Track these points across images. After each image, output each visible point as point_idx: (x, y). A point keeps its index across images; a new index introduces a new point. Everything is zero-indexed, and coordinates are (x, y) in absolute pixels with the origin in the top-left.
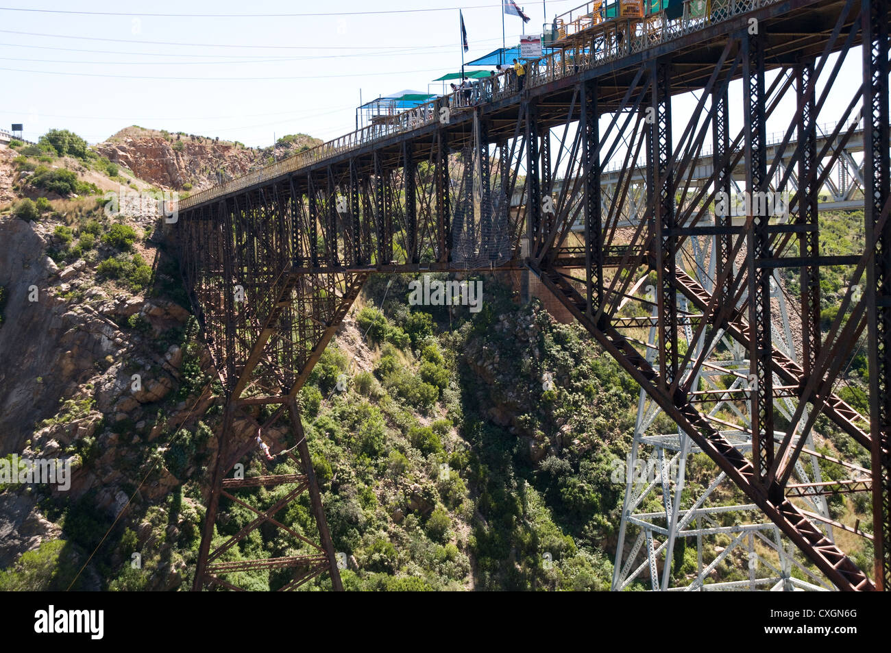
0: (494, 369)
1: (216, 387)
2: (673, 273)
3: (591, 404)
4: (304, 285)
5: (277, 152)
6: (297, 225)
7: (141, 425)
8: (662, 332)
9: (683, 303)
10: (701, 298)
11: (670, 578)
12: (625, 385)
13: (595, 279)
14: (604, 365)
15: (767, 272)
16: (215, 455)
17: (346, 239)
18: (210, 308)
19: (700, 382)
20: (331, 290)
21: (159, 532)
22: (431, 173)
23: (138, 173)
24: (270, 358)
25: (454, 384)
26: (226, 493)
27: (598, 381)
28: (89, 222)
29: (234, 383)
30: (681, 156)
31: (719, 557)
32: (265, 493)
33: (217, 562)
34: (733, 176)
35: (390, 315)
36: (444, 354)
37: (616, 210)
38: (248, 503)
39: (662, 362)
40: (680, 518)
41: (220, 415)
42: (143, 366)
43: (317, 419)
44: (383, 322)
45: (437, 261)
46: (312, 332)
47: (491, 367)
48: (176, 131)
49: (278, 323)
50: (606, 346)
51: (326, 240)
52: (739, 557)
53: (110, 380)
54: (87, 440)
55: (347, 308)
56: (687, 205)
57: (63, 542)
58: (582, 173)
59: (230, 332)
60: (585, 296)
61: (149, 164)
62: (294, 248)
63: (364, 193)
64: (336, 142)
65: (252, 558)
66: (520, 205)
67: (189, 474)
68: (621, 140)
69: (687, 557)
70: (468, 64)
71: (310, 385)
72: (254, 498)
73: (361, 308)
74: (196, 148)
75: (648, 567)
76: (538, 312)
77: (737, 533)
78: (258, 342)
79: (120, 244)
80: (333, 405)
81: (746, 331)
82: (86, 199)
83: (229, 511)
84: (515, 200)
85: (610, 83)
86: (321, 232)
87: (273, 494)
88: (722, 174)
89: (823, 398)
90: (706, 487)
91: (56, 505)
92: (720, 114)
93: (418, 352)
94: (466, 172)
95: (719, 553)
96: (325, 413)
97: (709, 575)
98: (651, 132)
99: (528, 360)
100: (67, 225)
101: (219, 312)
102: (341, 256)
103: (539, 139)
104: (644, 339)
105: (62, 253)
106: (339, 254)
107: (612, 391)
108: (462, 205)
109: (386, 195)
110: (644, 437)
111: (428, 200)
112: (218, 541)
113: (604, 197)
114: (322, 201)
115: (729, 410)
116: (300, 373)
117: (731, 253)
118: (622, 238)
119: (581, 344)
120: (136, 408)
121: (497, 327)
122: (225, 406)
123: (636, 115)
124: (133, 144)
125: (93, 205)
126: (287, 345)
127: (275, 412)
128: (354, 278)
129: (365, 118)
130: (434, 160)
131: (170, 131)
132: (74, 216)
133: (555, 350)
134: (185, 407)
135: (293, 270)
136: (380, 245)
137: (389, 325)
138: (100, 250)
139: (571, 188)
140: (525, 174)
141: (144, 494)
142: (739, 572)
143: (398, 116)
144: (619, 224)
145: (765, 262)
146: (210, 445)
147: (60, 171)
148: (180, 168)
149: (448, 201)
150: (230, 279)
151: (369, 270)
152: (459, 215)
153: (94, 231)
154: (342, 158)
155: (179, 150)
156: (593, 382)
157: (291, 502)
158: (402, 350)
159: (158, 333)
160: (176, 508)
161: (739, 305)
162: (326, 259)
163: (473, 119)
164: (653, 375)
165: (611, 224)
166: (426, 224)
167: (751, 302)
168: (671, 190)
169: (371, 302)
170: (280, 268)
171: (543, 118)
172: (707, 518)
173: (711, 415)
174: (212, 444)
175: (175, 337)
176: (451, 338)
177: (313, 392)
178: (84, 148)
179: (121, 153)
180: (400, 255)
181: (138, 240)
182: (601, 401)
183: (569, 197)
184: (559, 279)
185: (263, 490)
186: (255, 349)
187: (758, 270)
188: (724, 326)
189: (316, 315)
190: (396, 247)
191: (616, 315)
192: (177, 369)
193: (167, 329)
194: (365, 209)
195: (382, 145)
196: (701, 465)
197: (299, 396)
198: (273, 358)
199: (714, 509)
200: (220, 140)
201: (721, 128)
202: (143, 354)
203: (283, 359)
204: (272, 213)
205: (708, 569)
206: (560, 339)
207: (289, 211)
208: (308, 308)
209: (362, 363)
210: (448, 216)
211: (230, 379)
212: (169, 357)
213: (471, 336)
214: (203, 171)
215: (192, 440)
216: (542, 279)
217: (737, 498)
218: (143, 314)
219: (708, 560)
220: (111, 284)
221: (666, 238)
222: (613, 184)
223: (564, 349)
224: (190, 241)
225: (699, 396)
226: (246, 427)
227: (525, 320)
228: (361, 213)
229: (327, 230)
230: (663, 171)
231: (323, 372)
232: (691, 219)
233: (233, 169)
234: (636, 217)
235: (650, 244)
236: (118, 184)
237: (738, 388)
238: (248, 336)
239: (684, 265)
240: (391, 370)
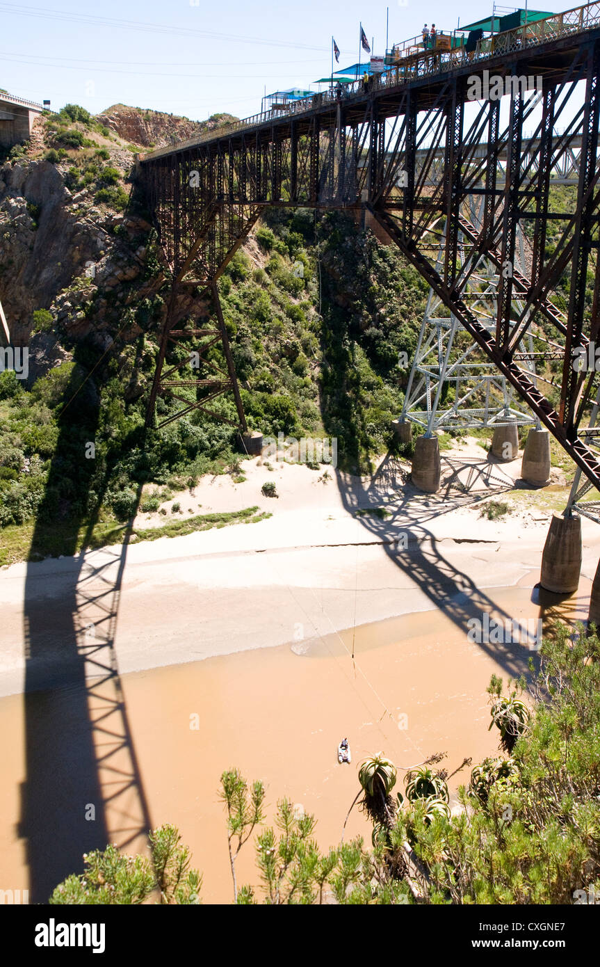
0: (341, 271)
1: (167, 274)
2: (457, 218)
3: (399, 296)
4: (224, 211)
5: (210, 125)
6: (221, 172)
7: (120, 295)
8: (447, 254)
9: (461, 237)
10: (473, 234)
11: (438, 405)
12: (420, 286)
13: (408, 218)
14: (408, 273)
15: (515, 221)
16: (166, 315)
17: (252, 183)
18: (164, 223)
19: (467, 286)
20: (241, 216)
21: (131, 360)
22: (308, 143)
23: (121, 135)
24: (201, 257)
25: (314, 279)
26: (172, 340)
27: (404, 282)
28: (90, 165)
29: (179, 271)
30: (467, 143)
31: (469, 394)
32: (195, 341)
33: (165, 381)
34: (498, 158)
35: (277, 233)
36: (309, 260)
37: (424, 174)
38: (185, 346)
39: (446, 273)
40: (448, 369)
41: (169, 291)
42: (123, 258)
43: (229, 296)
44: (272, 238)
45: (309, 200)
46: (228, 241)
47: (338, 270)
48: (145, 108)
49: (207, 235)
50: (411, 261)
51: (239, 184)
52: (480, 395)
53: (102, 266)
54: (88, 302)
55: (251, 227)
56: (468, 174)
57: (74, 363)
58: (404, 149)
59: (177, 239)
60: (401, 228)
61: (129, 129)
62: (218, 188)
63: (265, 154)
64: (248, 120)
65: (187, 379)
66: (364, 168)
67: (149, 326)
68: (431, 129)
69: (449, 393)
70: (336, 73)
71: (226, 275)
72: (188, 343)
73: (259, 228)
74: (159, 120)
75: (425, 398)
76: (370, 237)
77: (481, 380)
78: (194, 246)
79: (110, 180)
80: (239, 288)
81: (499, 257)
82: (89, 150)
83: (173, 350)
84: (361, 164)
85: (426, 91)
86: (236, 178)
87: (200, 341)
88: (492, 156)
89: (540, 302)
90: (465, 351)
91: (70, 341)
92: (494, 117)
93: (293, 257)
94: (330, 144)
95: (469, 391)
96: (234, 293)
97: (461, 404)
98: (450, 125)
99: (362, 267)
100: (77, 166)
101: (170, 226)
102: (248, 194)
103: (378, 125)
104: (436, 258)
105: (74, 184)
106: (247, 193)
107: (412, 289)
108: (326, 166)
109: (278, 156)
110: (430, 319)
111: (305, 161)
112: (166, 368)
113: (416, 165)
114: (237, 158)
115: (482, 305)
116: (219, 267)
117: (494, 208)
118: (427, 192)
119: (395, 258)
120: (118, 284)
121: (344, 245)
122: (172, 285)
123: (441, 113)
124: (118, 116)
125: (93, 155)
126: (212, 249)
127: (203, 291)
128: (256, 208)
129: (267, 105)
130: (311, 136)
131: (142, 108)
132: (81, 160)
133: (379, 261)
134: (147, 285)
135: (217, 202)
136: (273, 188)
137: (276, 240)
138: (97, 183)
139: (397, 158)
140: (368, 148)
141: (122, 337)
142: (479, 403)
143: (289, 105)
144: (425, 183)
145: (515, 214)
146: (162, 309)
147: (73, 132)
148: (148, 132)
149: (318, 162)
150: (178, 206)
151: (266, 204)
152: (324, 172)
153: (94, 171)
154: (252, 130)
155: (147, 120)
156: (401, 283)
157: (211, 347)
158: (283, 255)
159: (132, 238)
160: (141, 347)
161: (496, 241)
162: (239, 194)
163: (337, 110)
164: (439, 281)
165: (421, 182)
166: (303, 177)
167: (503, 238)
168: (460, 163)
169: (265, 224)
170: (209, 200)
171: (381, 111)
172: (463, 370)
173: (472, 307)
174: (164, 309)
175: (143, 242)
176: (314, 250)
177: (227, 279)
178: (88, 117)
179: (111, 121)
180: (285, 196)
181: (121, 178)
182: (405, 295)
183: (394, 165)
184: (386, 216)
185: (194, 338)
186: (192, 251)
187: (510, 219)
188: (486, 253)
189: (231, 231)
190: (283, 190)
191: (419, 242)
192: (143, 261)
193: (137, 235)
194: (264, 164)
195: (278, 123)
196: (463, 338)
197: (218, 281)
198: (203, 257)
199: (468, 365)
200: (174, 115)
201: (494, 126)
202: (123, 251)
203: (209, 258)
204: (206, 164)
205: (461, 401)
206: (383, 255)
207: (216, 163)
208: (226, 226)
209: (258, 263)
210: (318, 171)
211: (176, 269)
212: (138, 253)
213: (327, 250)
214: (162, 135)
215: (151, 306)
216: (375, 216)
217: (482, 359)
218: (123, 225)
219: (462, 395)
220: (103, 206)
221: (454, 195)
222: (423, 158)
223: (384, 261)
224: (153, 180)
225: (465, 296)
226: (185, 299)
227: (361, 241)
228: (262, 166)
229: (240, 177)
230: (456, 151)
231: (233, 267)
232: (470, 184)
233: (181, 135)
234: (435, 180)
235: (444, 198)
236: (109, 141)
237: (489, 292)
238: (188, 243)
239: (464, 214)
240: (276, 268)
